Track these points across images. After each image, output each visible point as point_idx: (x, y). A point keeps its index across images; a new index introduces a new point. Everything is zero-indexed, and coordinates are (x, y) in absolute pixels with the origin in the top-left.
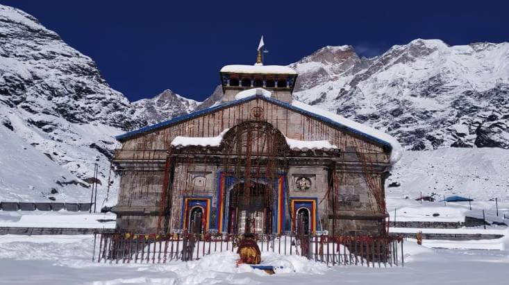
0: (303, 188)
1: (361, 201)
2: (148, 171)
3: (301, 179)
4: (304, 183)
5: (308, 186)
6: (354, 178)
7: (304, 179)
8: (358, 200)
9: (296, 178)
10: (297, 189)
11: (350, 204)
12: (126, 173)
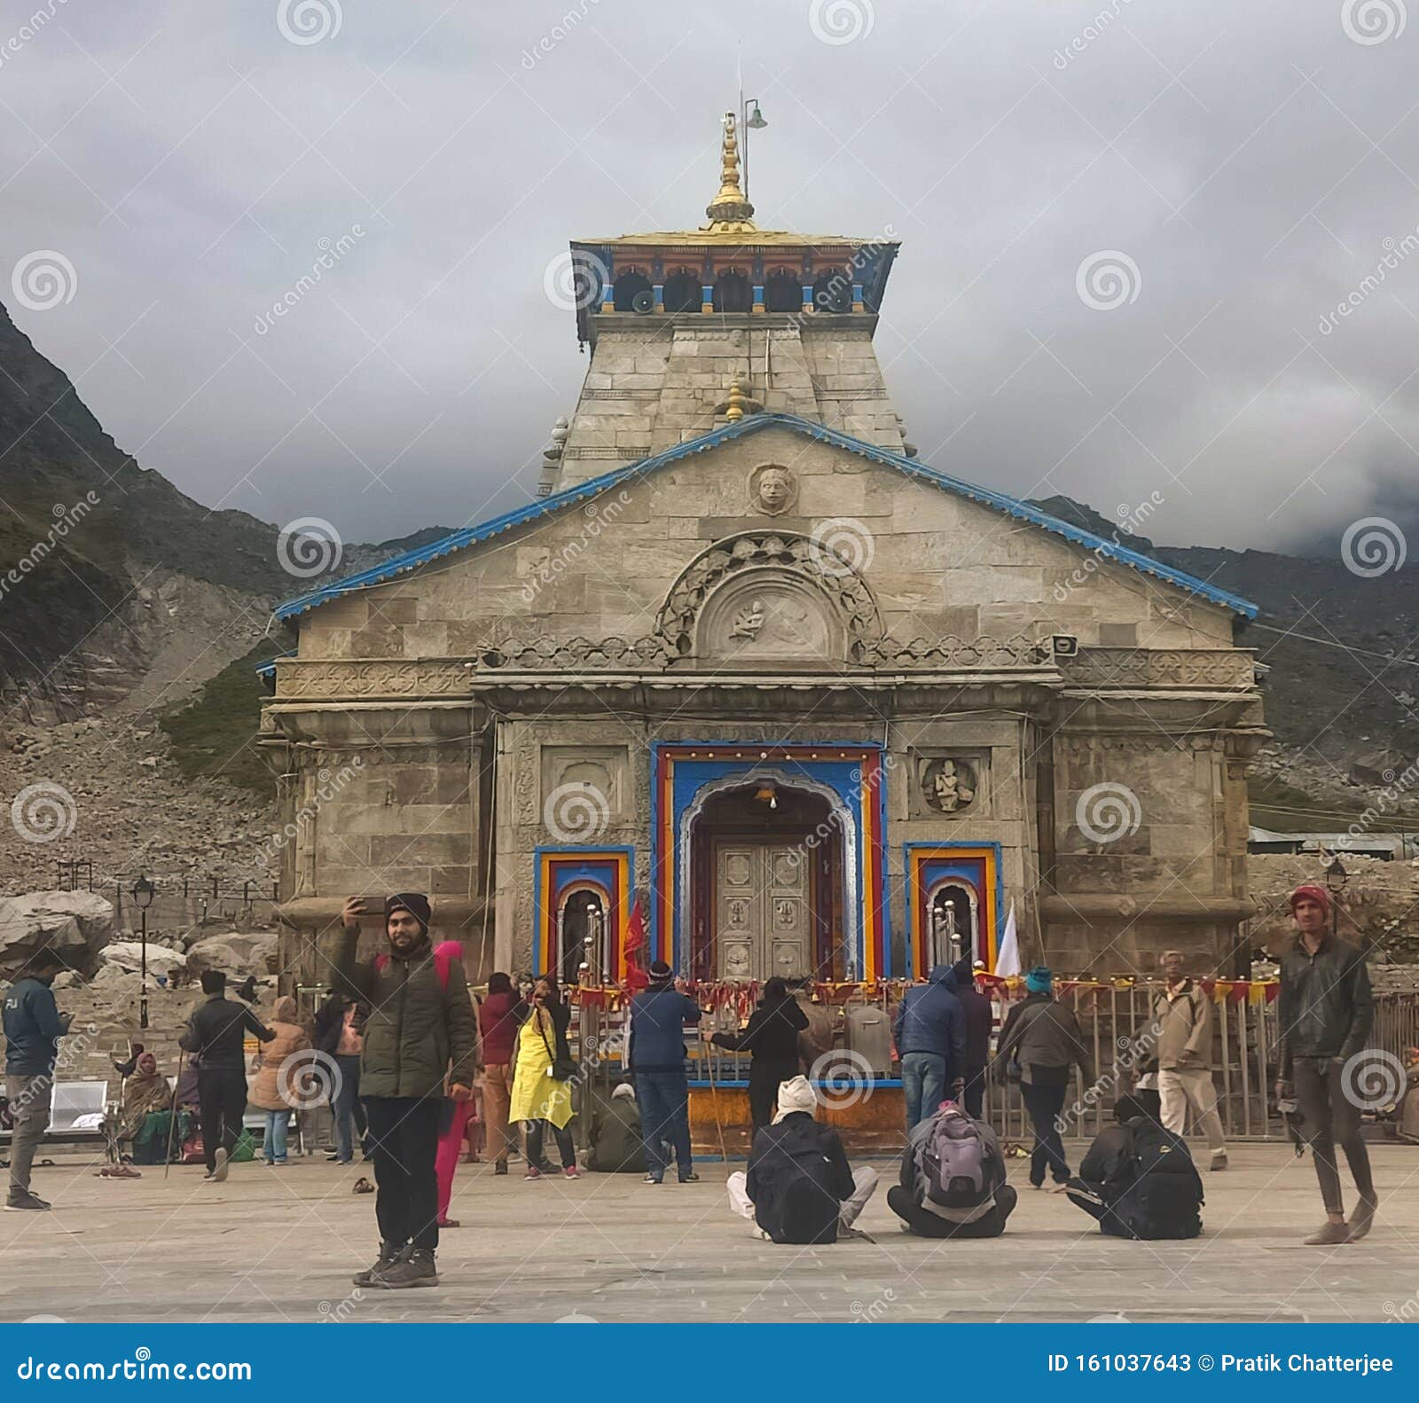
0: (948, 805)
1: (1156, 852)
2: (399, 749)
3: (941, 762)
4: (951, 781)
5: (966, 794)
6: (1128, 758)
7: (949, 767)
8: (1144, 850)
9: (924, 764)
10: (926, 809)
11: (1117, 869)
12: (321, 757)
